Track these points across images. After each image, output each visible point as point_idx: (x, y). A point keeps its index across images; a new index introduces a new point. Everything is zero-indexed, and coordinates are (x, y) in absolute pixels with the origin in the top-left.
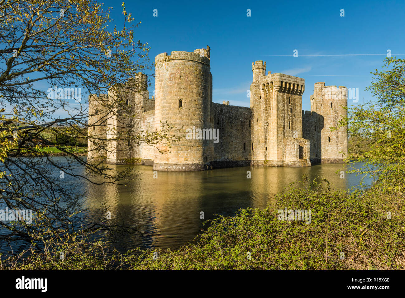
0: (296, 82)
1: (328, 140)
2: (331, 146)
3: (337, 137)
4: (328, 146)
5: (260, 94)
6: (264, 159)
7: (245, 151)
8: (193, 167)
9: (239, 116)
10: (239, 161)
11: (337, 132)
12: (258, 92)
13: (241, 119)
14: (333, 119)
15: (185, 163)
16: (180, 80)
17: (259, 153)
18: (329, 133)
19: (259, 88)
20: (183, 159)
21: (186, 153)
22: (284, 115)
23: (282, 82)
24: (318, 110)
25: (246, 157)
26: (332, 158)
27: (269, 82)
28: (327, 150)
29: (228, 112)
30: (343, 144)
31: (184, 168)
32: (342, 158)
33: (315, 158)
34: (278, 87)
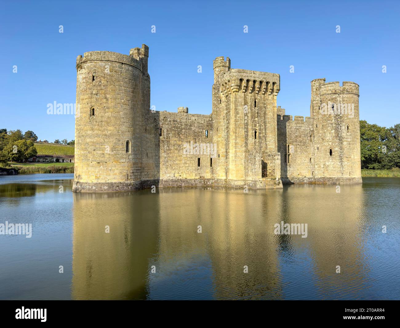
0: (265, 78)
1: (329, 154)
2: (332, 161)
3: (341, 148)
4: (328, 161)
5: (219, 97)
6: (225, 178)
7: (199, 167)
8: (106, 188)
9: (191, 126)
10: (191, 180)
11: (342, 143)
12: (217, 95)
13: (193, 128)
14: (334, 125)
15: (95, 181)
16: (91, 85)
17: (219, 170)
18: (330, 143)
19: (219, 91)
20: (94, 177)
21: (97, 170)
22: (246, 121)
23: (241, 80)
24: (314, 114)
25: (201, 175)
26: (334, 177)
27: (227, 82)
28: (328, 166)
29: (174, 121)
30: (350, 157)
31: (94, 188)
32: (349, 177)
33: (311, 176)
34: (236, 87)
